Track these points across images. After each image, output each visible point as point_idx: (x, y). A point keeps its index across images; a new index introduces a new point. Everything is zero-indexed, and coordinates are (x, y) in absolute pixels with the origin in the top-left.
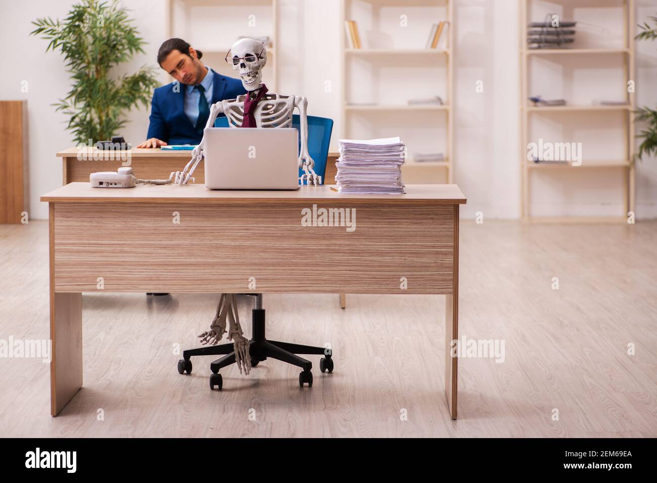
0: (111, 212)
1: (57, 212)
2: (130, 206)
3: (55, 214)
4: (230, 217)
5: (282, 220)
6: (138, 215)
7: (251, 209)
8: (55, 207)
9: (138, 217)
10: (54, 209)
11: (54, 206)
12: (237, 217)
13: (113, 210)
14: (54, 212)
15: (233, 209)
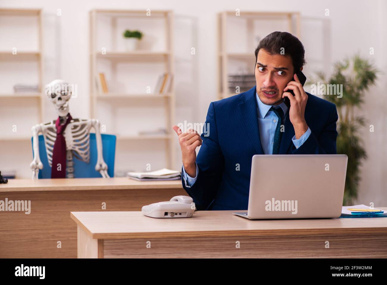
0: (165, 247)
1: (107, 249)
2: (186, 241)
3: (105, 251)
4: (289, 249)
5: (342, 250)
6: (194, 250)
7: (312, 240)
8: (105, 244)
9: (194, 252)
10: (103, 246)
11: (103, 243)
12: (296, 250)
13: (169, 245)
14: (103, 249)
15: (293, 241)
